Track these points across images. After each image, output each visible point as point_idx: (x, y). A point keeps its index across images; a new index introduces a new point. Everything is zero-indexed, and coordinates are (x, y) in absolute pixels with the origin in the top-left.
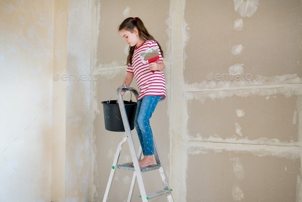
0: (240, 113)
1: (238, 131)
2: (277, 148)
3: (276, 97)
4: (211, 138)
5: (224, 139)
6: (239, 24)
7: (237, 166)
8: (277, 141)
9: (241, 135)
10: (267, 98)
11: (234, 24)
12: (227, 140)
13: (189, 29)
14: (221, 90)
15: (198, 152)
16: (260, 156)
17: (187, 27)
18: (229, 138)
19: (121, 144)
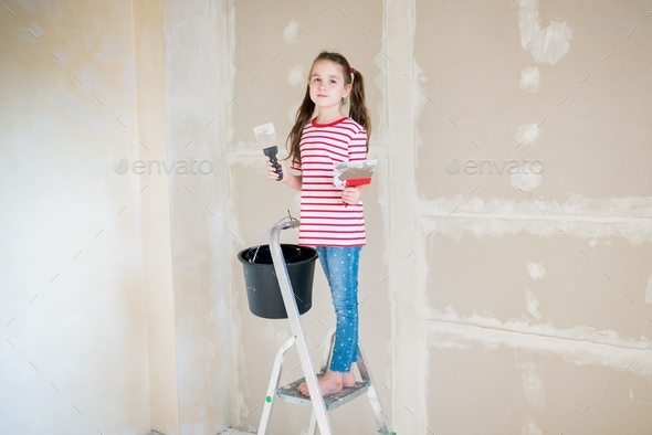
0: (535, 271)
1: (532, 307)
2: (612, 351)
3: (610, 244)
4: (476, 318)
5: (503, 322)
6: (530, 77)
7: (530, 379)
8: (612, 335)
9: (538, 316)
10: (592, 244)
11: (520, 77)
12: (508, 325)
13: (424, 79)
14: (495, 218)
15: (449, 345)
16: (579, 363)
17: (420, 75)
18: (514, 321)
19: (282, 351)
